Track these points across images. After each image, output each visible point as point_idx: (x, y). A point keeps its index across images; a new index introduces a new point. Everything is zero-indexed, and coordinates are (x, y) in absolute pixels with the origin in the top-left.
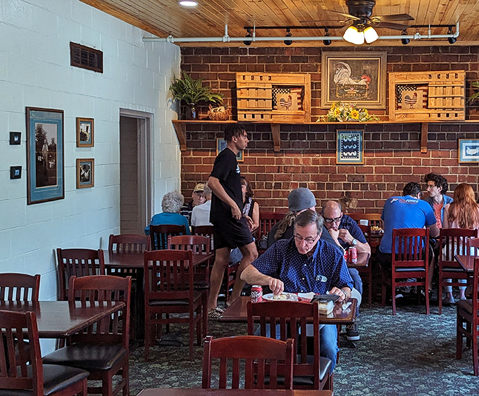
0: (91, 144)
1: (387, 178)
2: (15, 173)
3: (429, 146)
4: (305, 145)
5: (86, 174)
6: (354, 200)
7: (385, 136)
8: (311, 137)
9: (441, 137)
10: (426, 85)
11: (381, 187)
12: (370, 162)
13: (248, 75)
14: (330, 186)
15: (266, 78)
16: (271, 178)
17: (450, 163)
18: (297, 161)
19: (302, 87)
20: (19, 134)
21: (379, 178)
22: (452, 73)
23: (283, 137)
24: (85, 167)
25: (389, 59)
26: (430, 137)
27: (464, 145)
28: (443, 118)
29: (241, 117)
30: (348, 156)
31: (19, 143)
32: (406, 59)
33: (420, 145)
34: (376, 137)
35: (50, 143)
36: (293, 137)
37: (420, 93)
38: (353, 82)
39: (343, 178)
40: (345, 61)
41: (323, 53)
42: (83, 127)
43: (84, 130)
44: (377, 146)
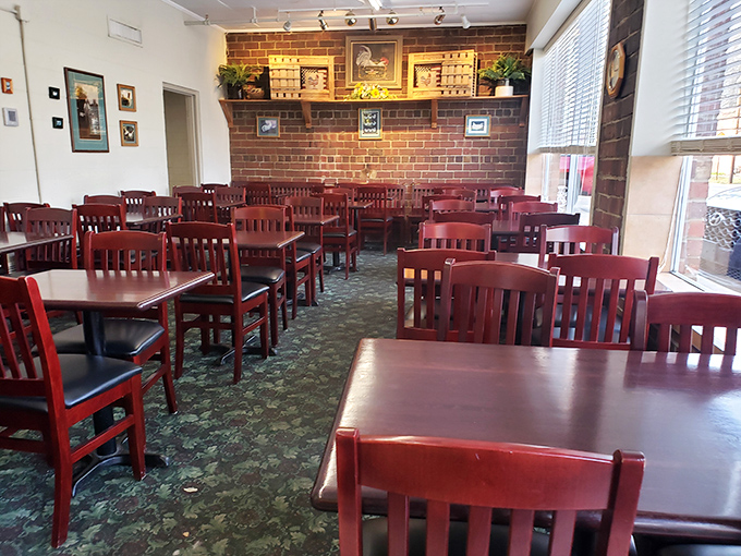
0: (134, 109)
1: (402, 152)
2: (57, 123)
3: (439, 122)
4: (333, 122)
5: (130, 135)
6: (374, 172)
7: (401, 114)
8: (337, 115)
9: (449, 114)
10: (440, 65)
11: (397, 160)
12: (388, 138)
13: (279, 57)
14: (353, 160)
15: (294, 60)
16: (304, 152)
17: (456, 137)
18: (325, 137)
19: (326, 68)
20: (57, 90)
21: (395, 152)
22: (463, 54)
23: (314, 115)
24: (128, 128)
25: (405, 42)
26: (440, 114)
27: (471, 121)
28: (454, 94)
29: (273, 96)
30: (369, 132)
31: (57, 97)
32: (420, 42)
33: (430, 121)
34: (393, 114)
35: (91, 103)
36: (322, 115)
37: (434, 74)
38: (373, 64)
39: (364, 152)
40: (366, 45)
41: (347, 38)
42: (125, 93)
43: (126, 97)
44: (393, 122)
